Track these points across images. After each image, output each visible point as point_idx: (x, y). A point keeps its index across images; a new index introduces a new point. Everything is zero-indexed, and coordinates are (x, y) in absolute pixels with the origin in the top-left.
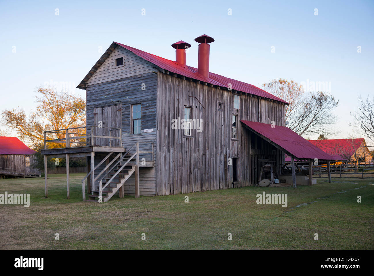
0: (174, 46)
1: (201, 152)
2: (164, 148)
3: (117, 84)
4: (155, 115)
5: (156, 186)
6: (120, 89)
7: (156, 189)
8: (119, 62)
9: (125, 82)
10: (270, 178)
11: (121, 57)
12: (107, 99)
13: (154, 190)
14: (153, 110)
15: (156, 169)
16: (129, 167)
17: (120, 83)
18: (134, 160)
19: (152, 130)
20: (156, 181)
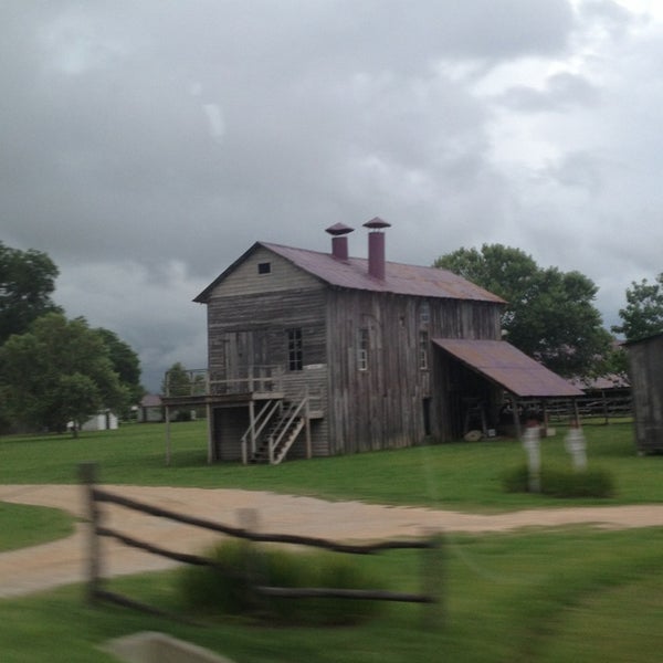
0: (330, 231)
1: (382, 392)
2: (337, 391)
3: (261, 299)
4: (324, 346)
5: (329, 444)
6: (267, 307)
7: (329, 448)
8: (264, 269)
9: (275, 297)
10: (480, 429)
11: (266, 262)
12: (245, 320)
13: (326, 450)
14: (320, 339)
15: (328, 420)
16: (297, 419)
17: (266, 298)
18: (302, 411)
19: (320, 366)
20: (329, 437)
